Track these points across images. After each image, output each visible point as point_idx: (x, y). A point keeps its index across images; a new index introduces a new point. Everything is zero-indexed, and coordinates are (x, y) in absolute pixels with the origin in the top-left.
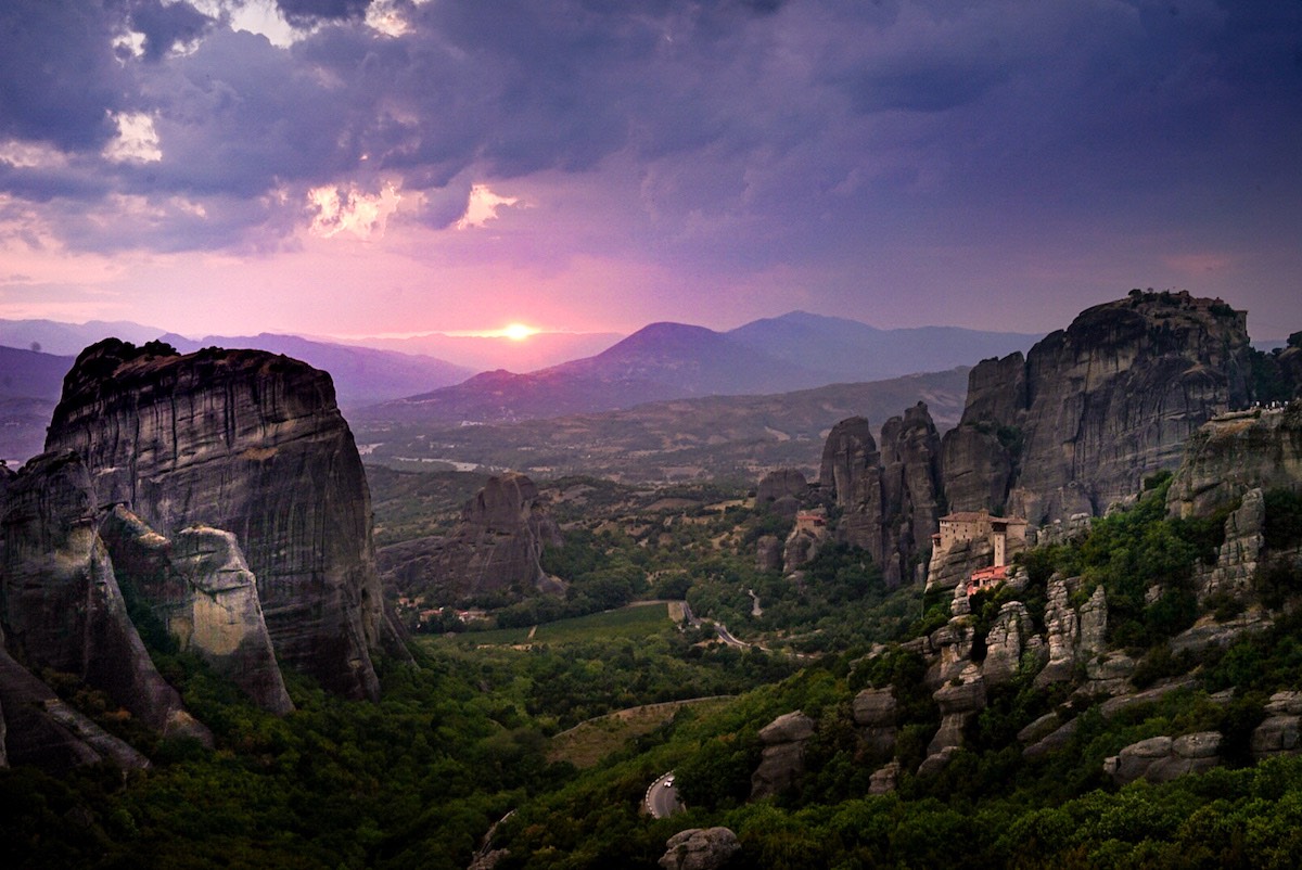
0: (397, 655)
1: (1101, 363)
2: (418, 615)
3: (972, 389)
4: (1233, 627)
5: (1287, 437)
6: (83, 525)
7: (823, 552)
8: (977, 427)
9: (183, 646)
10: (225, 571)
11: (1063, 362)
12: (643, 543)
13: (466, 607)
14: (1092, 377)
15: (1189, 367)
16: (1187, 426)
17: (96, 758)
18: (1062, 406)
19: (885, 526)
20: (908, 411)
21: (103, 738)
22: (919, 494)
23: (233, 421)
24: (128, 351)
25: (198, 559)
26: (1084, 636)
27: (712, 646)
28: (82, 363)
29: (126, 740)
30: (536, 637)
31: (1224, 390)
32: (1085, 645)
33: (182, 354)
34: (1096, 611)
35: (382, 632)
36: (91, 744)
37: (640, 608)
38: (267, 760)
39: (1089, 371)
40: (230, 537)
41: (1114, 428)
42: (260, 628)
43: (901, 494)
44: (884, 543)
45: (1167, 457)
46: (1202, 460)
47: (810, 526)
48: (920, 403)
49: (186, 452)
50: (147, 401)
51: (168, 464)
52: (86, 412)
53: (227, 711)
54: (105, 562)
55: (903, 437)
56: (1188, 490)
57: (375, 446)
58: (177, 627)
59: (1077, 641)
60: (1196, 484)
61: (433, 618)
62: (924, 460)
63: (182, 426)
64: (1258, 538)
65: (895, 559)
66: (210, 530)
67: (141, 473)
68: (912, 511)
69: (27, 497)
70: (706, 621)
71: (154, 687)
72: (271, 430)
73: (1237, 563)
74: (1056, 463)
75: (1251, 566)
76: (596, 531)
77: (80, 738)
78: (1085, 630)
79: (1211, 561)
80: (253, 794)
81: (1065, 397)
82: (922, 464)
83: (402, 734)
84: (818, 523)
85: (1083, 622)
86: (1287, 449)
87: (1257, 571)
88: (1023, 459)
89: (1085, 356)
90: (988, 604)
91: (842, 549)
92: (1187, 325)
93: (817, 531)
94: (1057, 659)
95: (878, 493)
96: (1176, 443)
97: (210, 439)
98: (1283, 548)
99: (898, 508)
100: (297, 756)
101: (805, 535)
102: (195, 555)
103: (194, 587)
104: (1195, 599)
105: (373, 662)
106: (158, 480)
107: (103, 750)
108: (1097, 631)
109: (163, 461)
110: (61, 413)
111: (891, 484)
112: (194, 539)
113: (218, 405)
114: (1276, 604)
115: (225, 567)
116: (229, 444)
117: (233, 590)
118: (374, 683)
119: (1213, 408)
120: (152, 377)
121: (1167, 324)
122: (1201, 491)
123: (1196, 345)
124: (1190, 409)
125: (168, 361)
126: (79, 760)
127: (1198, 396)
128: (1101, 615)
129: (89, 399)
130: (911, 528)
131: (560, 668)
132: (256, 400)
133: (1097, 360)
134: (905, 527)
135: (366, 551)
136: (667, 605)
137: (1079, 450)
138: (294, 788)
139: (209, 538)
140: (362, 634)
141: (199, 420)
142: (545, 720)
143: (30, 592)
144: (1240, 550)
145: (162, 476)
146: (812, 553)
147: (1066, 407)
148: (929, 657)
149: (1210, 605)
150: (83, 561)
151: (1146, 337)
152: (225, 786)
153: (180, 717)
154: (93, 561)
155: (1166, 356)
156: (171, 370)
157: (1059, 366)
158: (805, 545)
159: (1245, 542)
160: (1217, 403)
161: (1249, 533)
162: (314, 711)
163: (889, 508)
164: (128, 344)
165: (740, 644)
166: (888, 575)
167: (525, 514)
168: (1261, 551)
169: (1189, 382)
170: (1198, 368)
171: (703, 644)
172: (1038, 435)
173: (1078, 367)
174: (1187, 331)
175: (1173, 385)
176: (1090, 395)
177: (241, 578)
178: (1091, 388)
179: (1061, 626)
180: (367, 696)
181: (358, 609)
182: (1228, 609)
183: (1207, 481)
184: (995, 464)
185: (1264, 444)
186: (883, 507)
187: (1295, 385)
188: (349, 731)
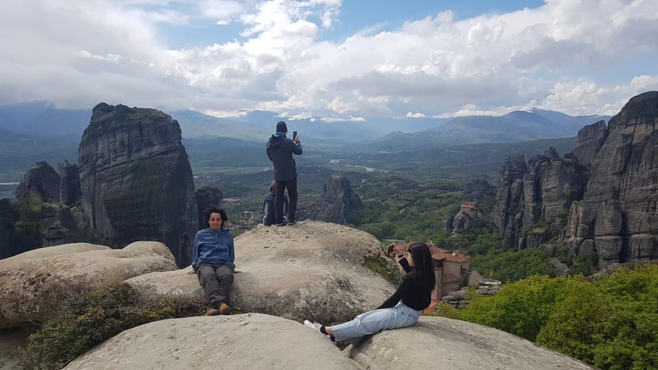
1: (644, 126)
7: (472, 225)
8: (563, 163)
11: (619, 125)
14: (636, 136)
18: (615, 152)
19: (507, 213)
22: (528, 198)
23: (132, 145)
39: (635, 130)
41: (644, 167)
43: (520, 197)
44: (506, 223)
47: (467, 211)
49: (113, 159)
51: (107, 166)
62: (532, 180)
63: (112, 146)
65: (509, 233)
68: (524, 206)
72: (149, 150)
74: (608, 186)
81: (618, 146)
82: (531, 182)
84: (472, 210)
88: (590, 182)
89: (633, 121)
91: (484, 224)
93: (470, 213)
95: (506, 195)
97: (122, 154)
99: (516, 206)
101: (463, 216)
106: (103, 173)
109: (105, 164)
111: (515, 191)
113: (125, 136)
116: (129, 156)
130: (522, 216)
133: (641, 123)
134: (518, 215)
137: (623, 179)
141: (117, 143)
145: (104, 171)
146: (466, 224)
147: (617, 153)
157: (617, 127)
158: (463, 220)
163: (511, 205)
166: (503, 242)
172: (599, 169)
173: (628, 128)
176: (634, 145)
178: (635, 142)
184: (572, 185)
186: (508, 204)
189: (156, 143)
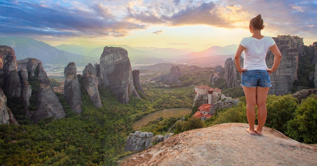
0: (135, 95)
6: (70, 74)
7: (218, 80)
9: (89, 94)
10: (92, 83)
12: (196, 76)
13: (167, 84)
15: (288, 48)
16: (287, 60)
17: (52, 115)
19: (228, 76)
22: (235, 71)
23: (114, 58)
24: (108, 48)
31: (297, 52)
35: (133, 91)
36: (52, 113)
37: (192, 86)
40: (94, 77)
42: (97, 93)
43: (232, 71)
44: (228, 79)
45: (282, 67)
51: (107, 64)
58: (88, 91)
65: (229, 82)
68: (233, 74)
72: (119, 59)
91: (221, 80)
92: (289, 40)
93: (217, 76)
95: (228, 70)
96: (285, 64)
99: (231, 74)
101: (215, 77)
102: (90, 79)
103: (89, 85)
105: (129, 97)
107: (54, 114)
111: (230, 69)
113: (112, 55)
116: (113, 61)
118: (128, 100)
119: (294, 56)
121: (284, 40)
123: (291, 43)
124: (288, 56)
127: (290, 54)
130: (233, 77)
134: (232, 76)
140: (127, 92)
146: (216, 80)
150: (71, 80)
151: (279, 42)
153: (78, 107)
155: (283, 45)
158: (215, 79)
160: (296, 55)
163: (229, 73)
166: (228, 85)
167: (177, 71)
169: (288, 51)
170: (291, 48)
174: (288, 41)
175: (284, 51)
177: (94, 84)
181: (127, 88)
187: (315, 52)
189: (121, 57)
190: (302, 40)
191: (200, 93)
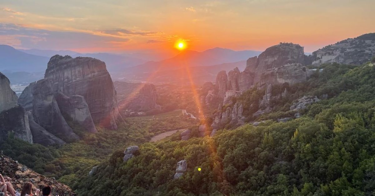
0: (121, 121)
2: (130, 113)
3: (247, 64)
4: (264, 111)
5: (277, 74)
6: (50, 95)
8: (246, 73)
9: (74, 120)
10: (82, 104)
11: (264, 59)
13: (140, 111)
14: (269, 61)
17: (54, 142)
20: (234, 69)
21: (56, 138)
23: (84, 72)
24: (61, 58)
25: (76, 101)
26: (238, 113)
27: (189, 119)
28: (51, 60)
29: (61, 139)
30: (154, 118)
32: (239, 115)
33: (73, 58)
34: (241, 109)
35: (118, 116)
36: (53, 139)
37: (177, 111)
38: (91, 142)
40: (82, 97)
42: (90, 116)
46: (263, 79)
47: (211, 94)
48: (237, 67)
49: (74, 79)
50: (65, 68)
51: (71, 82)
52: (52, 71)
53: (83, 132)
54: (56, 102)
55: (232, 74)
56: (260, 85)
57: (124, 78)
58: (72, 116)
59: (237, 115)
60: (262, 84)
61: (133, 114)
63: (73, 74)
64: (270, 94)
66: (78, 96)
67: (65, 84)
69: (37, 89)
70: (189, 113)
71: (67, 128)
72: (93, 74)
73: (266, 99)
75: (269, 99)
76: (169, 95)
77: (50, 138)
78: (239, 112)
79: (262, 99)
80: (87, 149)
81: (263, 66)
82: (234, 80)
83: (120, 137)
84: (213, 93)
85: (238, 111)
86: (277, 76)
87: (270, 100)
88: (255, 79)
89: (268, 57)
90: (224, 108)
93: (212, 95)
94: (234, 118)
97: (79, 76)
98: (275, 96)
100: (97, 141)
101: (210, 96)
102: (75, 101)
103: (75, 107)
104: (259, 106)
105: (116, 122)
106: (69, 85)
107: (55, 141)
108: (241, 112)
109: (69, 81)
110: (47, 71)
112: (75, 98)
113: (81, 69)
114: (272, 107)
115: (81, 103)
116: (84, 77)
117: (83, 108)
118: (116, 127)
120: (66, 63)
121: (285, 50)
122: (263, 85)
125: (70, 59)
126: (50, 143)
128: (241, 110)
129: (53, 68)
131: (157, 123)
132: (89, 68)
133: (270, 58)
135: (114, 99)
136: (182, 110)
138: (97, 148)
139: (78, 97)
140: (113, 117)
141: (77, 72)
142: (152, 134)
143: (40, 109)
144: (267, 96)
145: (70, 84)
146: (211, 99)
148: (214, 118)
149: (261, 107)
150: (50, 102)
151: (281, 53)
152: (82, 147)
153: (73, 134)
154: (53, 102)
155: (284, 57)
156: (70, 62)
158: (210, 98)
159: (268, 95)
161: (268, 93)
162: (102, 132)
164: (61, 56)
165: (195, 118)
167: (152, 92)
168: (271, 97)
171: (188, 118)
173: (266, 59)
177: (85, 105)
179: (234, 112)
180: (115, 129)
181: (112, 112)
182: (264, 108)
183: (263, 83)
184: (249, 80)
185: (274, 75)
188: (109, 136)
190: (303, 49)
191: (229, 95)
